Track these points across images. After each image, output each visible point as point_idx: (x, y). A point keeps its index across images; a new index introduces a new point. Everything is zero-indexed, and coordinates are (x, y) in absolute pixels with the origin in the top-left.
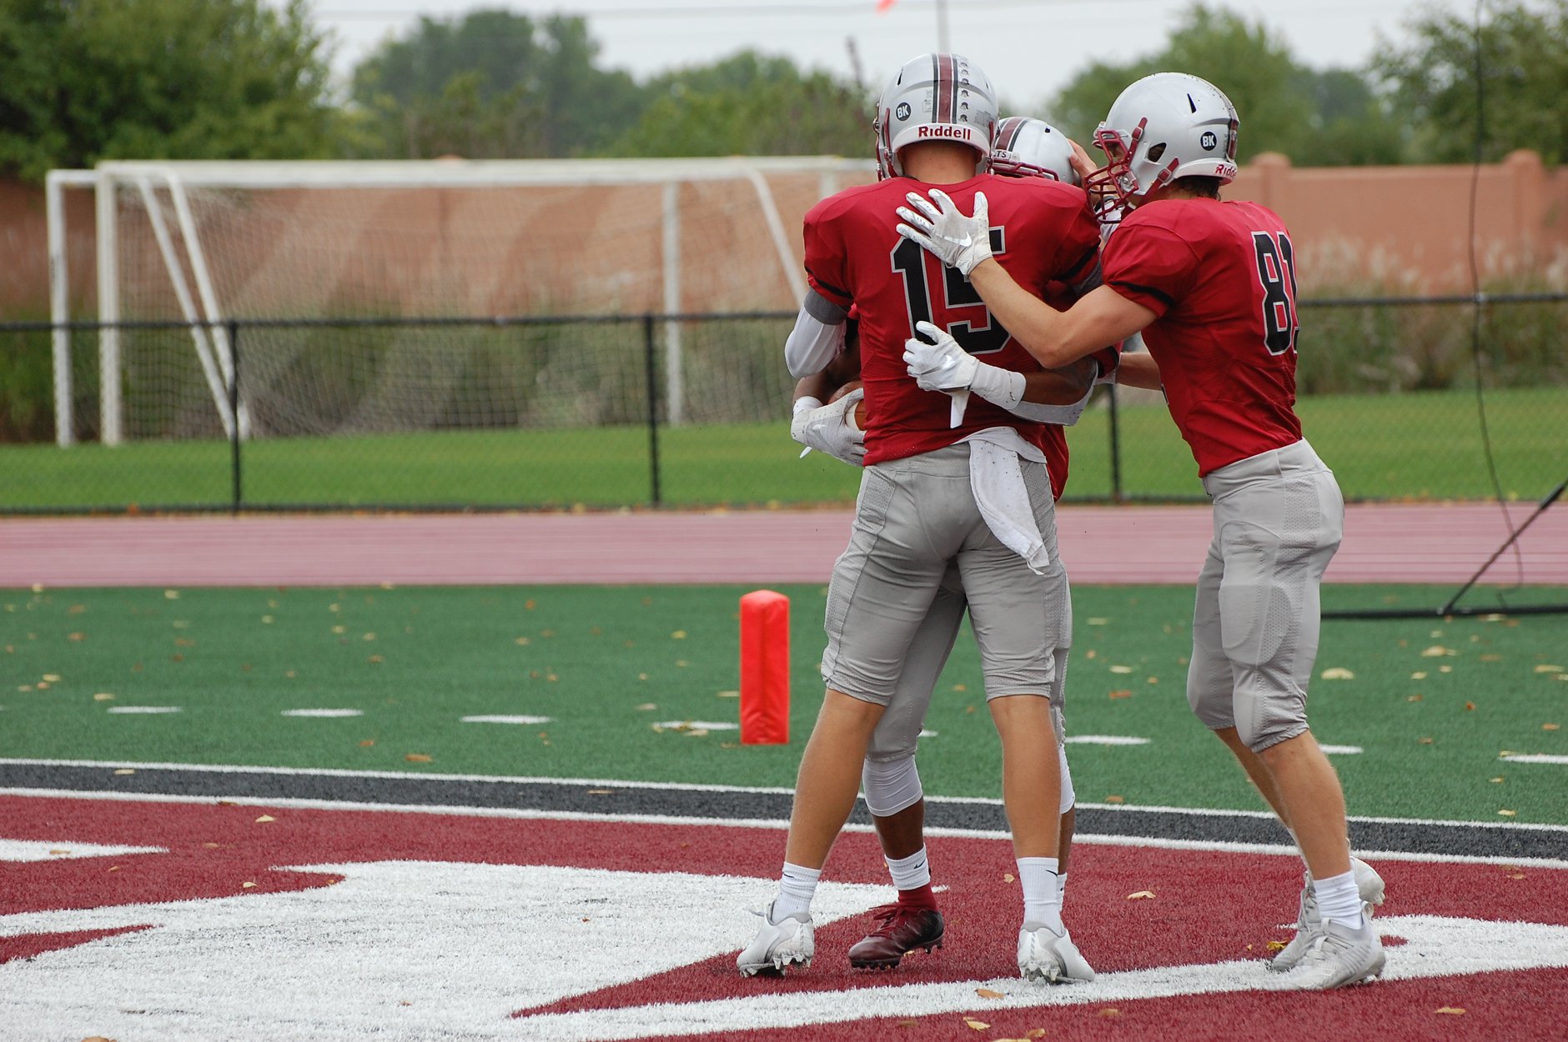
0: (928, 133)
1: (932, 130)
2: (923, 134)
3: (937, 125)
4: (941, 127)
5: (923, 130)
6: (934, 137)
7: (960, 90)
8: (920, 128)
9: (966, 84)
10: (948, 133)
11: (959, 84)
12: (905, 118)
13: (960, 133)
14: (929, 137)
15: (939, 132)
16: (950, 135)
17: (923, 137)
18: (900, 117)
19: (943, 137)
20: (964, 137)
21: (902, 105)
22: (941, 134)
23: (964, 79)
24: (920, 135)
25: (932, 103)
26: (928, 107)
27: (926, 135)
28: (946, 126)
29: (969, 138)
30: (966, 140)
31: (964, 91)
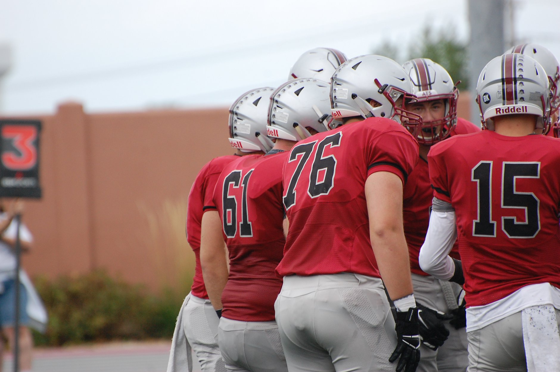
0: (501, 111)
1: (503, 110)
2: (498, 112)
3: (506, 106)
4: (508, 107)
5: (498, 110)
6: (505, 113)
7: (518, 82)
8: (496, 109)
9: (522, 78)
10: (513, 110)
11: (517, 79)
12: (487, 102)
13: (520, 109)
14: (502, 114)
15: (507, 111)
16: (514, 111)
17: (499, 114)
18: (485, 101)
19: (510, 113)
20: (523, 111)
21: (485, 94)
22: (509, 112)
23: (520, 76)
24: (497, 113)
25: (502, 92)
26: (500, 95)
27: (500, 113)
28: (511, 106)
29: (526, 111)
30: (525, 112)
31: (520, 83)
